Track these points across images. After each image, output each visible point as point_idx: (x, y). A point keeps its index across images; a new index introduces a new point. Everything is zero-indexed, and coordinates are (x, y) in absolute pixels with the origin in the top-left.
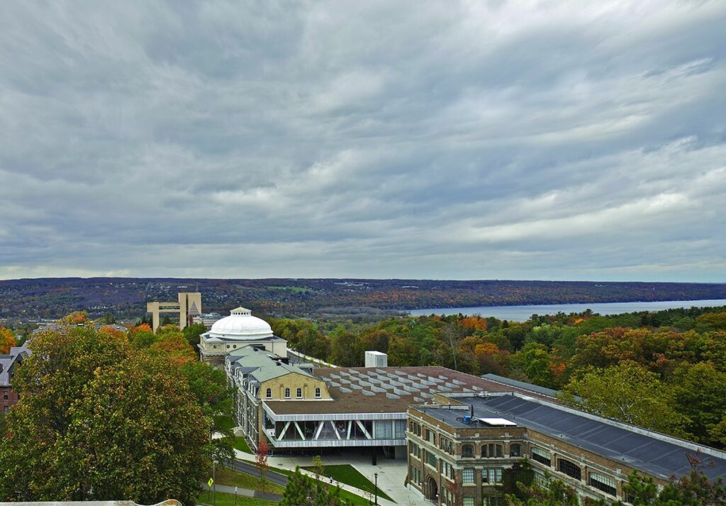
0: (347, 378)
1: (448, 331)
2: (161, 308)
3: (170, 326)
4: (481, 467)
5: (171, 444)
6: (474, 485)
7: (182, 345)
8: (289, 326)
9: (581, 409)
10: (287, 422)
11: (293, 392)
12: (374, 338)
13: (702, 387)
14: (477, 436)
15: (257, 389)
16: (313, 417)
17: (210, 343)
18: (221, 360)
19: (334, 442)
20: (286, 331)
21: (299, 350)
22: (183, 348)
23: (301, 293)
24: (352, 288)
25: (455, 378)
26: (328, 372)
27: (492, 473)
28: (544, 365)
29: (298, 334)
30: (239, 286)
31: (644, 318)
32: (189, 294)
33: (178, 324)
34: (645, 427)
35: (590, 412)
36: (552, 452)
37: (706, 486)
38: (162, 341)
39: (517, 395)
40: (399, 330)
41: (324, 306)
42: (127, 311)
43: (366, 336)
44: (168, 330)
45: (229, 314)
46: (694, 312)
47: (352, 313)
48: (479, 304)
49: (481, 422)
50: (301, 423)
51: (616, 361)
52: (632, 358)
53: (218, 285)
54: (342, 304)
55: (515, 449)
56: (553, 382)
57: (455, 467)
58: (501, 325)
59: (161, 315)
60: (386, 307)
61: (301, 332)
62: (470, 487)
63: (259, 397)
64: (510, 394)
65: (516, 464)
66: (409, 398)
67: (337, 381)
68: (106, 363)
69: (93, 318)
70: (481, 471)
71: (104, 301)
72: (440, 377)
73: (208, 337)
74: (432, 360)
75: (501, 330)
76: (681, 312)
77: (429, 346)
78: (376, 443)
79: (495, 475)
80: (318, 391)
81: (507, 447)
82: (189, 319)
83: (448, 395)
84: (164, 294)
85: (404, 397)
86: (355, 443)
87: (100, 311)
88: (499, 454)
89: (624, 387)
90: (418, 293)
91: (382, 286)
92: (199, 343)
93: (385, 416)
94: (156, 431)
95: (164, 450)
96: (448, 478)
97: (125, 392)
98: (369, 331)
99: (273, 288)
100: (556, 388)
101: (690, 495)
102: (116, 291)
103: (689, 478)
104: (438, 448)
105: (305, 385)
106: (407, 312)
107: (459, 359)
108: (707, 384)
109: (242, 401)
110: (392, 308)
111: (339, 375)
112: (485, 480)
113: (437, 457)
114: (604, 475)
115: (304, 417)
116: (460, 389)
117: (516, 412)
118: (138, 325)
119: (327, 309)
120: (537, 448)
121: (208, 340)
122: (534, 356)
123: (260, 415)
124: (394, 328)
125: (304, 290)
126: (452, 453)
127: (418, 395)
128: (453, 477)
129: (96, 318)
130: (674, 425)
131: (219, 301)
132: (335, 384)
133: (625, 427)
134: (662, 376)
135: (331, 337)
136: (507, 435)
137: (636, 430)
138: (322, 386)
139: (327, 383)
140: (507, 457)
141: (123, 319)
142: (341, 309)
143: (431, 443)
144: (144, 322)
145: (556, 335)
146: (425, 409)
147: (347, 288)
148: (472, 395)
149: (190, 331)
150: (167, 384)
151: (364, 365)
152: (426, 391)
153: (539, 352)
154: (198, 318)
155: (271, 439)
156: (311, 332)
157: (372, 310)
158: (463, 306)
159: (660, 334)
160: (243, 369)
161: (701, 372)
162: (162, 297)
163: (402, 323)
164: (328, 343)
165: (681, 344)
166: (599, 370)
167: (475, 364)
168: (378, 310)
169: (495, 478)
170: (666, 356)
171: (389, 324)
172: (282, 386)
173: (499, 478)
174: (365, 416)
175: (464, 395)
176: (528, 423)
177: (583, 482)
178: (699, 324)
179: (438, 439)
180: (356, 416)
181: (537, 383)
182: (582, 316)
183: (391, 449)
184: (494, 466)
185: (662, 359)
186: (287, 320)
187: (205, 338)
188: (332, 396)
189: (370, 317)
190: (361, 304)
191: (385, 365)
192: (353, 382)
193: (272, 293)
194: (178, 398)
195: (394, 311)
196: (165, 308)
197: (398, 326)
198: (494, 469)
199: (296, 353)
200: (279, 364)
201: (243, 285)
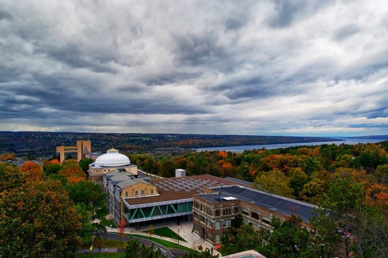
0: (167, 183)
1: (211, 158)
2: (65, 150)
3: (70, 160)
4: (223, 220)
5: (55, 234)
6: (220, 228)
7: (78, 171)
8: (139, 158)
9: (260, 190)
10: (135, 209)
11: (140, 192)
12: (180, 163)
13: (297, 177)
14: (221, 206)
15: (120, 193)
16: (149, 205)
17: (95, 169)
18: (101, 178)
19: (159, 216)
20: (138, 161)
21: (144, 170)
22: (79, 173)
23: (146, 141)
24: (171, 138)
25: (214, 180)
26: (158, 181)
27: (227, 222)
28: (248, 171)
29: (144, 162)
30: (113, 137)
31: (281, 150)
32: (83, 141)
33: (76, 159)
34: (280, 195)
35: (263, 191)
36: (249, 209)
37: (296, 219)
38: (65, 169)
39: (238, 186)
40: (192, 159)
41: (158, 147)
42: (44, 152)
43: (177, 162)
44: (69, 163)
45: (106, 153)
46: (297, 148)
47: (171, 150)
48: (225, 145)
49: (223, 199)
50: (143, 209)
51: (271, 169)
52: (277, 167)
53: (102, 136)
54: (166, 146)
55: (236, 210)
56: (250, 179)
57: (213, 222)
58: (233, 154)
59: (65, 154)
60: (186, 147)
61: (145, 161)
62: (218, 230)
63: (121, 197)
64: (235, 185)
65: (236, 217)
66: (194, 191)
67: (162, 185)
68: (11, 187)
69: (19, 156)
70: (223, 221)
71: (28, 146)
72: (208, 180)
73: (93, 166)
74: (204, 172)
75: (233, 157)
76: (292, 148)
77: (205, 165)
78: (179, 214)
79: (228, 223)
80: (152, 191)
81: (233, 209)
82: (83, 156)
83: (210, 188)
84: (68, 141)
85: (192, 190)
86: (169, 216)
87: (25, 152)
88: (230, 213)
89: (274, 179)
90: (200, 140)
91: (185, 137)
92: (88, 169)
93: (184, 200)
94: (45, 227)
95: (50, 238)
96: (210, 227)
97: (24, 205)
98: (177, 160)
99: (132, 138)
100: (252, 181)
101: (291, 223)
102: (37, 140)
103: (291, 216)
104: (206, 213)
105: (146, 189)
106: (196, 149)
107: (216, 171)
108: (299, 176)
109: (112, 200)
110: (189, 148)
111: (164, 182)
112: (224, 226)
113: (205, 217)
114: (267, 217)
115: (144, 205)
116: (215, 185)
117: (237, 194)
118: (50, 160)
119: (159, 149)
120: (244, 208)
121: (94, 167)
122: (244, 168)
123: (122, 207)
124: (190, 157)
125: (148, 139)
126: (211, 215)
127: (198, 189)
128: (212, 226)
129: (22, 156)
130: (289, 193)
131: (102, 145)
132: (161, 187)
133: (274, 195)
134: (286, 174)
135: (160, 163)
136: (233, 204)
137: (277, 196)
138: (154, 188)
139: (157, 187)
140: (233, 214)
141: (41, 156)
142: (166, 148)
143: (203, 212)
144: (54, 158)
145: (253, 158)
146: (200, 196)
147: (169, 138)
148: (220, 187)
149: (84, 162)
150: (53, 197)
151: (175, 176)
152: (202, 187)
153: (246, 166)
154: (88, 155)
155: (127, 219)
156: (150, 161)
157: (180, 149)
158: (219, 146)
159: (286, 157)
160: (113, 182)
161: (297, 171)
162: (68, 143)
163: (193, 155)
164: (159, 166)
165: (292, 161)
166: (266, 173)
167: (222, 173)
168: (183, 149)
169: (228, 224)
170: (288, 166)
171: (188, 156)
172: (134, 190)
173: (230, 224)
174: (174, 202)
175: (217, 187)
176: (241, 198)
177: (260, 221)
178: (297, 153)
179: (206, 209)
180: (170, 202)
181: (245, 180)
182: (261, 150)
183: (186, 216)
184: (228, 218)
185: (286, 167)
186: (138, 155)
187: (91, 167)
188: (159, 194)
189: (179, 152)
190: (175, 146)
191: (185, 176)
192: (170, 185)
193: (132, 141)
194: (60, 205)
195: (190, 149)
196: (68, 149)
197: (192, 156)
198: (228, 220)
199: (143, 172)
200: (132, 179)
201: (116, 136)
